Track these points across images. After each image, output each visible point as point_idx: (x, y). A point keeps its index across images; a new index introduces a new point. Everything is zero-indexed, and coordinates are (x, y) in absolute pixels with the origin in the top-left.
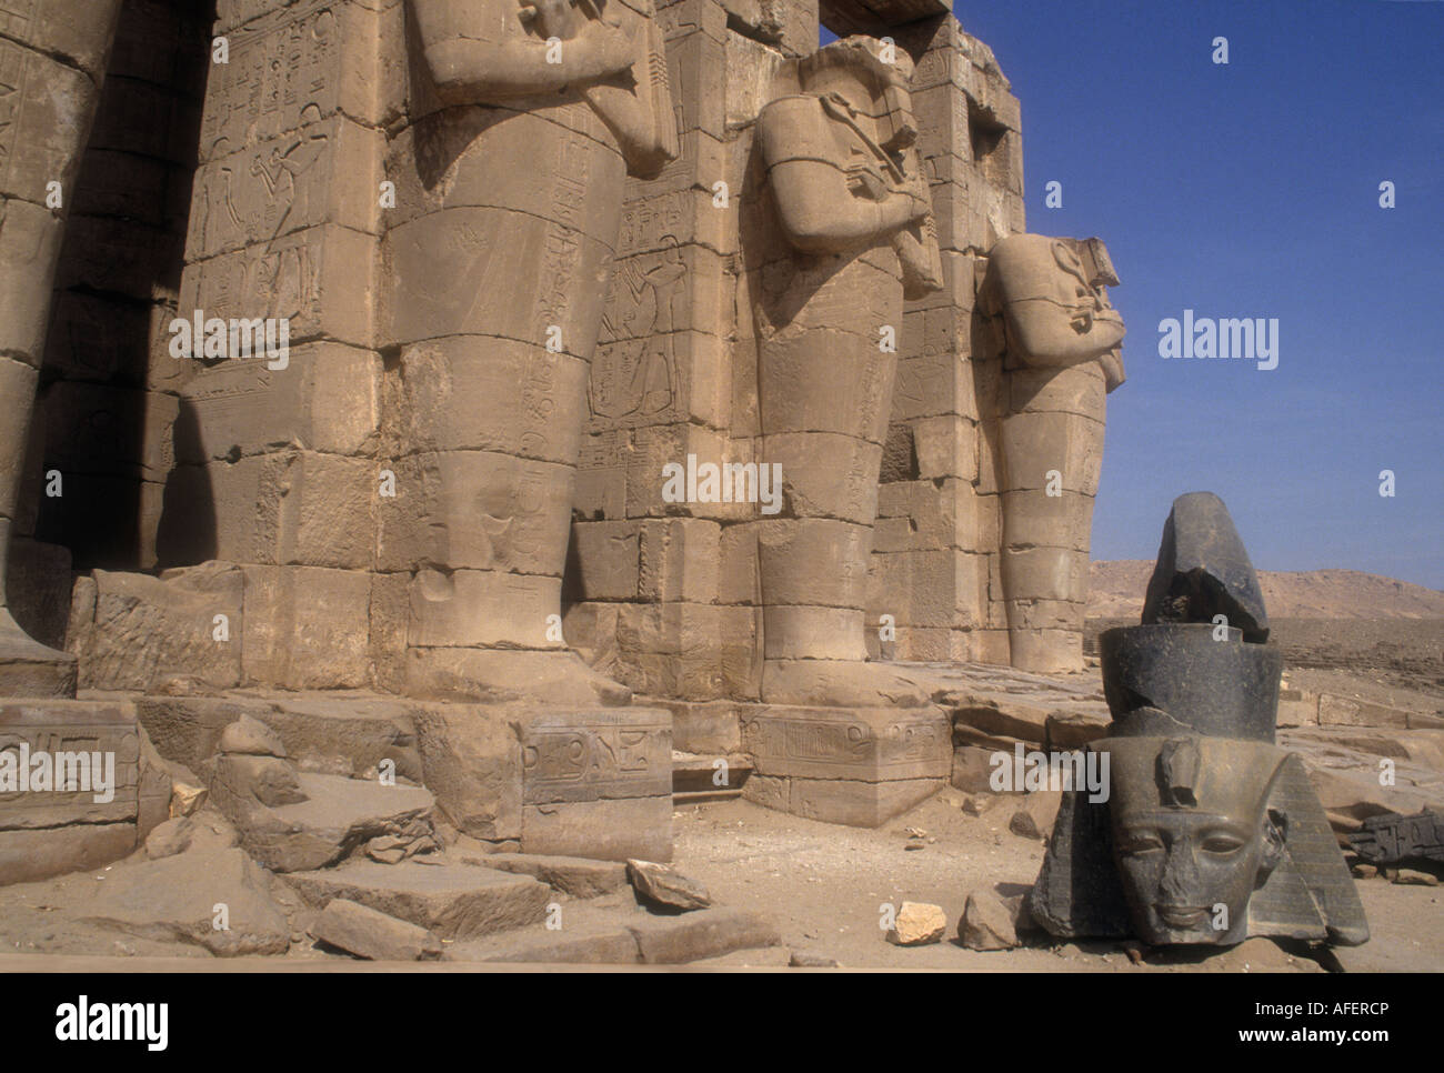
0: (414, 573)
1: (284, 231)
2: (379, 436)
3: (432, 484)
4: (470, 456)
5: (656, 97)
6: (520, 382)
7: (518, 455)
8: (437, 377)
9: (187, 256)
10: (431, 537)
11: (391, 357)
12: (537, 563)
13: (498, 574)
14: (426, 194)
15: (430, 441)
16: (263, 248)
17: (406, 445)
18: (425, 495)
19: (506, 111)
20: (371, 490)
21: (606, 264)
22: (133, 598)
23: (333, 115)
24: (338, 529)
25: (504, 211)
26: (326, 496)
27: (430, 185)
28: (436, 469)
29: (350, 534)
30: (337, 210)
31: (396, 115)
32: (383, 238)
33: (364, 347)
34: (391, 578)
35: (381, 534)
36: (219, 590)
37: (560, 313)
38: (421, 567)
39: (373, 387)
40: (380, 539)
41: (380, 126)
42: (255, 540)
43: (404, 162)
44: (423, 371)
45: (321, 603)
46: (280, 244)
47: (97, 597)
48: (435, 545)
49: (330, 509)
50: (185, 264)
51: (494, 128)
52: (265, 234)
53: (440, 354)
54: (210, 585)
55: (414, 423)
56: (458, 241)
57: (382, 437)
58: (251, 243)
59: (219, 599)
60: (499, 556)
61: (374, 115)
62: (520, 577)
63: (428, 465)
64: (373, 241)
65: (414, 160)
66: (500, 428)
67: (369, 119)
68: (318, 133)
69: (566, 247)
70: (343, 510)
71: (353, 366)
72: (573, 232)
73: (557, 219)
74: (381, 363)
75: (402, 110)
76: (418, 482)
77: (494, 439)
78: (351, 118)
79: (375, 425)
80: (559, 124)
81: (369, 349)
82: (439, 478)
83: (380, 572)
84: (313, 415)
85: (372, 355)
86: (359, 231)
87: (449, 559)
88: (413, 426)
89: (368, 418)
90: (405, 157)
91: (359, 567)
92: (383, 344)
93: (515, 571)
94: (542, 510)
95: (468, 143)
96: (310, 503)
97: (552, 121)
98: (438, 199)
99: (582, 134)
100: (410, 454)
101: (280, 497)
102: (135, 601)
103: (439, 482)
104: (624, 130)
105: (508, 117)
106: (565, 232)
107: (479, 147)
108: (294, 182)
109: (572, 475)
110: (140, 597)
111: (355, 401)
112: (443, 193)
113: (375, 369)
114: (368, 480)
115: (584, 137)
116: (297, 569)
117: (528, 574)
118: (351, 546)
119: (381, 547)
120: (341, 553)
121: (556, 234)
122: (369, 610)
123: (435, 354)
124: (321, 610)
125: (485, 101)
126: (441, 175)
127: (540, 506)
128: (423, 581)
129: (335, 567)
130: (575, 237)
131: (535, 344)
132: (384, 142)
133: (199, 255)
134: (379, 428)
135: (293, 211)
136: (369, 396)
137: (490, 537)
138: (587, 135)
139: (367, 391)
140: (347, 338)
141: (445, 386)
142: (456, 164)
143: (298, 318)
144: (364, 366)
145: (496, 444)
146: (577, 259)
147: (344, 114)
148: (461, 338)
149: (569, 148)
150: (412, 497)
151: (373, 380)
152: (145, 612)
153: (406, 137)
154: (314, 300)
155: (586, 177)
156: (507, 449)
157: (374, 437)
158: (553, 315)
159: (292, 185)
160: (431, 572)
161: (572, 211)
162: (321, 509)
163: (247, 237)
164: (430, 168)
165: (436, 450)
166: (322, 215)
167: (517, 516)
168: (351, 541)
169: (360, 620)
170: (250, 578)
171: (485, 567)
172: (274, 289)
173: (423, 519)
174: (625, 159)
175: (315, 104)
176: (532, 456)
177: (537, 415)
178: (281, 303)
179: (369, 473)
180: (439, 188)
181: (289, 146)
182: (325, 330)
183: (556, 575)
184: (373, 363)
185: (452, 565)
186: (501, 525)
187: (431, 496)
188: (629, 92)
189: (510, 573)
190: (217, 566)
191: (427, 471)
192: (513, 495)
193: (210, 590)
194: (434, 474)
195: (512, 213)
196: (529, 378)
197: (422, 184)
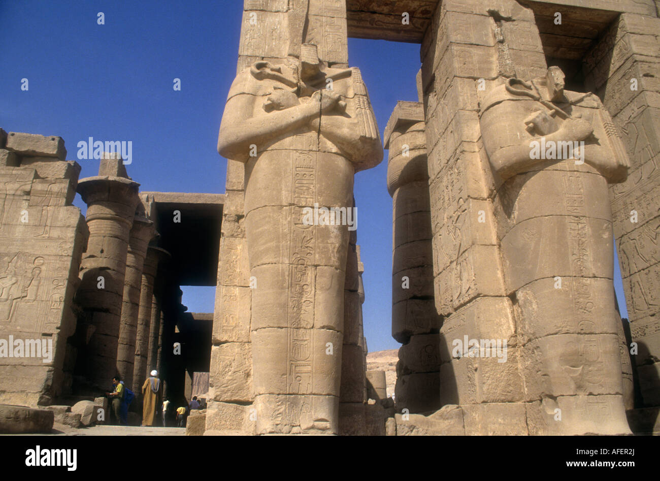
0: (541, 401)
1: (460, 254)
2: (516, 336)
3: (538, 355)
4: (552, 338)
5: (611, 142)
6: (571, 296)
7: (578, 333)
8: (531, 303)
9: (435, 275)
10: (543, 382)
11: (513, 297)
12: (603, 389)
13: (581, 396)
14: (509, 221)
15: (534, 334)
16: (455, 263)
17: (526, 338)
18: (537, 361)
19: (532, 173)
20: (517, 362)
21: (607, 228)
22: (412, 426)
23: (467, 199)
24: (503, 383)
25: (541, 218)
26: (494, 368)
27: (509, 217)
28: (538, 347)
29: (509, 385)
30: (476, 239)
31: (492, 191)
32: (500, 246)
33: (501, 296)
34: (532, 405)
35: (525, 383)
36: (452, 418)
37: (585, 258)
38: (542, 397)
39: (509, 314)
40: (525, 386)
41: (488, 198)
42: (469, 393)
43: (499, 210)
44: (526, 301)
45: (500, 420)
46: (460, 259)
47: (396, 426)
48: (546, 385)
49: (497, 374)
50: (434, 278)
51: (528, 182)
52: (455, 257)
53: (530, 292)
54: (447, 417)
55: (527, 327)
56: (525, 237)
57: (518, 336)
58: (451, 262)
59: (452, 423)
60: (579, 387)
61: (485, 194)
62: (595, 396)
63: (535, 346)
64: (496, 248)
65: (502, 208)
66: (565, 321)
67: (483, 197)
68: (464, 209)
69: (580, 226)
70: (504, 374)
71: (497, 306)
72: (581, 218)
73: (572, 214)
74: (510, 302)
75: (493, 188)
76: (533, 355)
77: (563, 327)
78: (475, 199)
79: (513, 331)
80: (560, 170)
81: (504, 296)
82: (541, 352)
83: (528, 402)
84: (481, 332)
85: (506, 299)
86: (488, 245)
87: (553, 391)
88: (526, 328)
89: (509, 328)
90: (499, 207)
91: (518, 401)
92: (509, 292)
93: (591, 394)
94: (599, 360)
95: (519, 192)
96: (487, 373)
97: (556, 170)
98: (513, 221)
99: (575, 171)
100: (528, 342)
101: (475, 372)
102: (413, 427)
103: (541, 353)
104: (597, 162)
105: (533, 175)
106: (578, 218)
107: (523, 192)
108: (460, 232)
109: (616, 339)
110: (415, 425)
111: (501, 322)
112: (514, 218)
113: (508, 305)
114: (515, 358)
115: (575, 173)
116: (485, 405)
117: (599, 394)
118: (511, 391)
119: (526, 389)
120: (506, 395)
121: (573, 221)
122: (526, 422)
123: (528, 292)
124: (500, 424)
125: (520, 172)
126: (512, 210)
127: (599, 357)
128: (544, 404)
129: (505, 402)
130: (583, 220)
131: (575, 276)
132: (491, 204)
133: (438, 273)
134: (515, 332)
135: (462, 244)
136: (508, 318)
137: (572, 377)
138: (577, 171)
139: (506, 316)
140: (492, 294)
141: (535, 306)
142: (516, 203)
143: (470, 290)
144: (503, 305)
145: (565, 330)
146: (588, 230)
147: (471, 198)
148: (536, 282)
149: (569, 180)
150: (532, 363)
151: (508, 311)
152: (418, 431)
153: (497, 199)
154: (474, 280)
155: (582, 190)
156: (571, 331)
157: (514, 337)
158: (581, 260)
159: (459, 234)
160: (547, 399)
161: (578, 208)
162: (493, 375)
163: (450, 260)
164: (508, 208)
165: (537, 338)
166: (470, 243)
167: (585, 365)
168: (511, 388)
169: (523, 427)
170: (466, 411)
171: (572, 394)
172: (461, 280)
173: (539, 373)
174: (603, 176)
175: (461, 198)
176: (587, 333)
177: (585, 311)
178: (464, 284)
179: (515, 354)
180: (513, 216)
181: (456, 218)
182: (480, 293)
183: (617, 393)
184: (507, 302)
185: (555, 394)
186: (578, 370)
187: (539, 361)
188: (596, 145)
189: (588, 395)
190: (450, 407)
191: (536, 349)
192: (580, 354)
193: (447, 419)
194: (539, 350)
195: (546, 217)
196: (576, 293)
197: (506, 217)
